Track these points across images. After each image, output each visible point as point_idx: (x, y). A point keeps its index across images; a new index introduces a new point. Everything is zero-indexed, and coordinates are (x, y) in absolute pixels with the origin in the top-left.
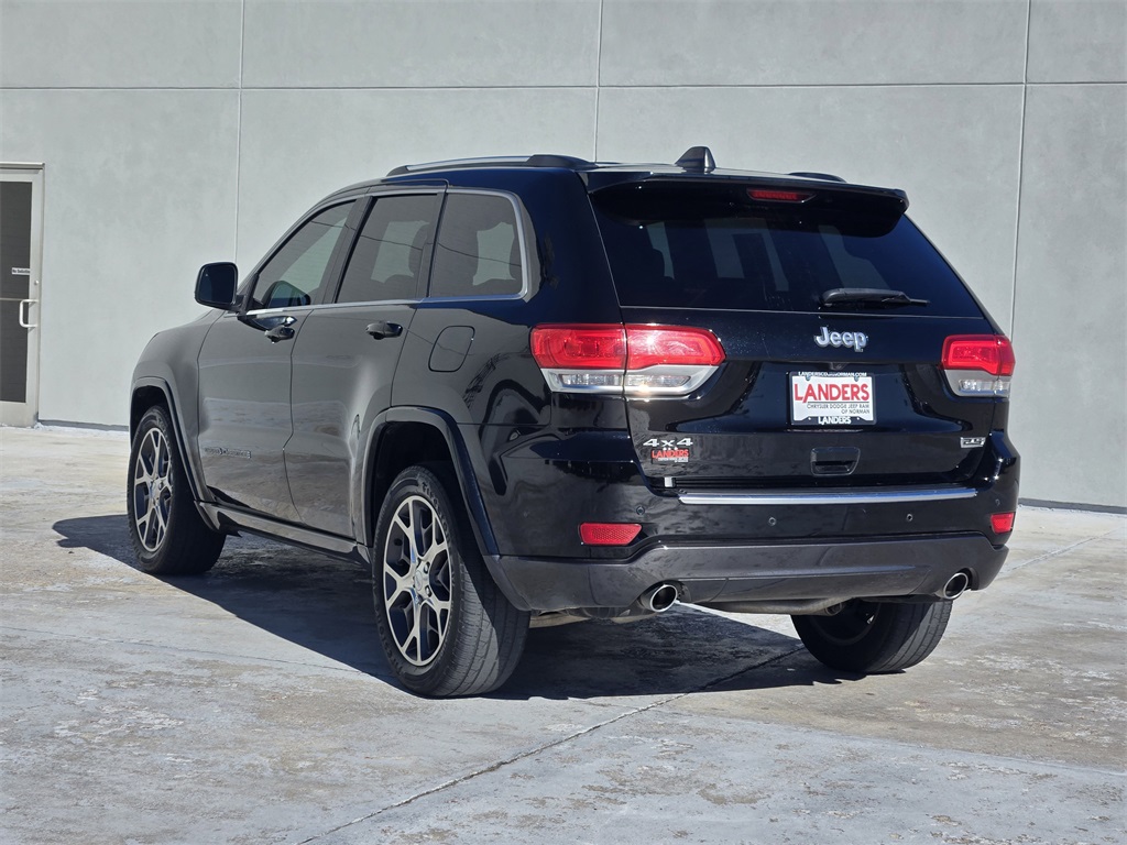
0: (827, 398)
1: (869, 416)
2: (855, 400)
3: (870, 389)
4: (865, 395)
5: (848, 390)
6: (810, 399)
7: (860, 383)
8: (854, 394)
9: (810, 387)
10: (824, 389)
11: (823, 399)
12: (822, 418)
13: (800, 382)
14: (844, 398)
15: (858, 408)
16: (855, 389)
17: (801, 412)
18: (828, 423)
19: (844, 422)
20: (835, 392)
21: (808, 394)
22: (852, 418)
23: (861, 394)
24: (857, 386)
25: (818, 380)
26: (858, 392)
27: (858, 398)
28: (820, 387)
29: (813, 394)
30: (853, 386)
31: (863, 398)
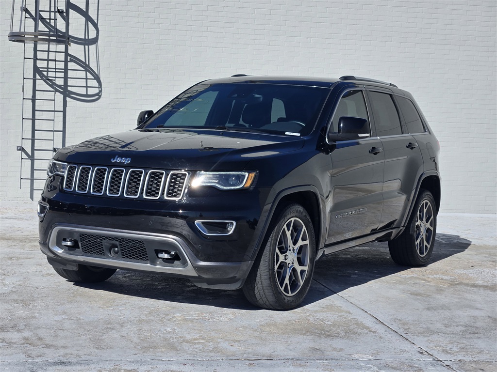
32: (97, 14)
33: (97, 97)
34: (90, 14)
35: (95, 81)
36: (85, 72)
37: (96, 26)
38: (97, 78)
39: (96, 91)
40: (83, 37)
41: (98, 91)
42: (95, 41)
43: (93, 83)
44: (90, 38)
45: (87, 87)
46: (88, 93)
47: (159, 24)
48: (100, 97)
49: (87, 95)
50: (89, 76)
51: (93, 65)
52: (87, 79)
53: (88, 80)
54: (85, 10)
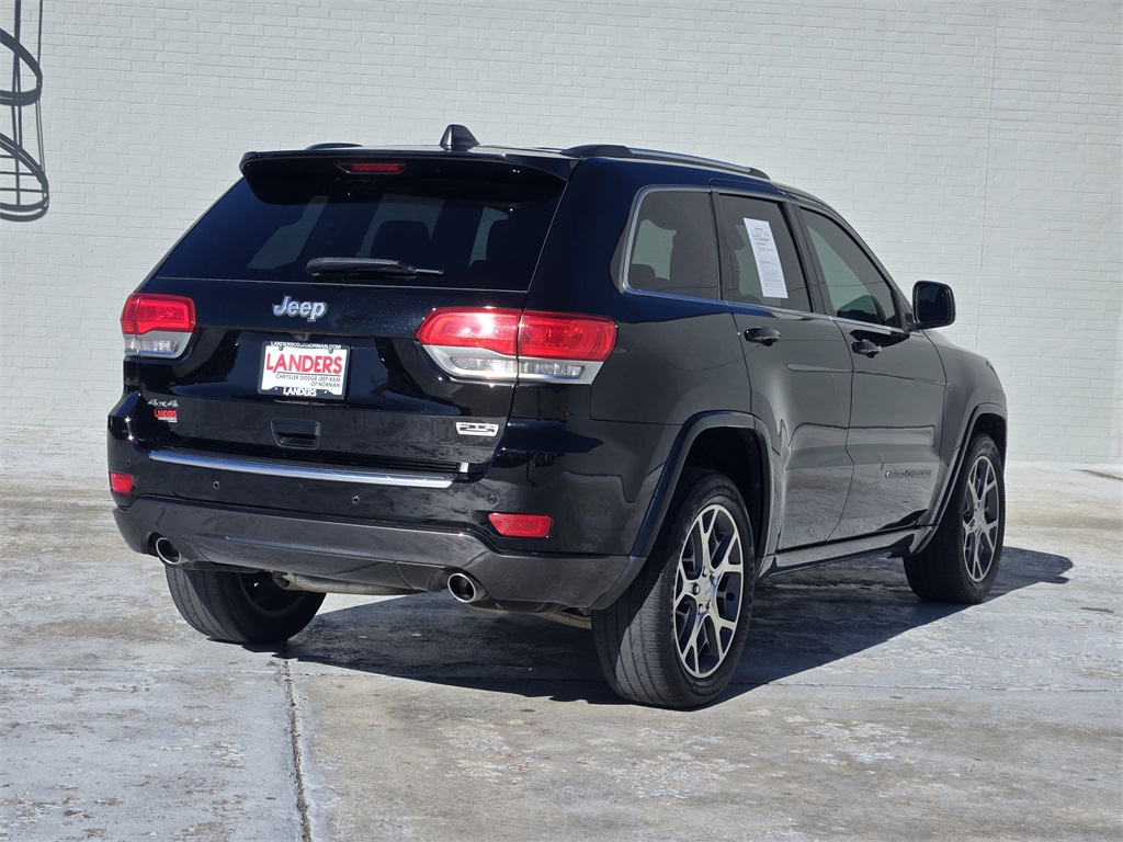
0: (298, 369)
1: (338, 391)
2: (326, 372)
3: (343, 363)
4: (337, 368)
5: (321, 362)
6: (281, 369)
7: (333, 356)
8: (326, 367)
9: (282, 357)
10: (297, 361)
11: (294, 370)
12: (288, 389)
13: (273, 351)
14: (316, 370)
15: (328, 381)
16: (328, 362)
17: (269, 381)
18: (293, 394)
19: (309, 394)
20: (308, 364)
21: (278, 364)
22: (318, 391)
23: (333, 367)
24: (330, 359)
25: (292, 351)
26: (330, 365)
27: (329, 371)
28: (292, 357)
29: (284, 365)
30: (326, 358)
31: (335, 371)
32: (37, 41)
33: (40, 210)
34: (23, 42)
35: (35, 178)
36: (13, 160)
37: (35, 66)
38: (38, 172)
39: (38, 198)
40: (10, 89)
41: (41, 199)
42: (33, 97)
43: (31, 182)
44: (22, 90)
45: (18, 190)
46: (22, 203)
47: (164, 63)
48: (45, 209)
49: (18, 207)
50: (23, 168)
51: (30, 146)
52: (17, 174)
53: (21, 177)
54: (13, 36)
